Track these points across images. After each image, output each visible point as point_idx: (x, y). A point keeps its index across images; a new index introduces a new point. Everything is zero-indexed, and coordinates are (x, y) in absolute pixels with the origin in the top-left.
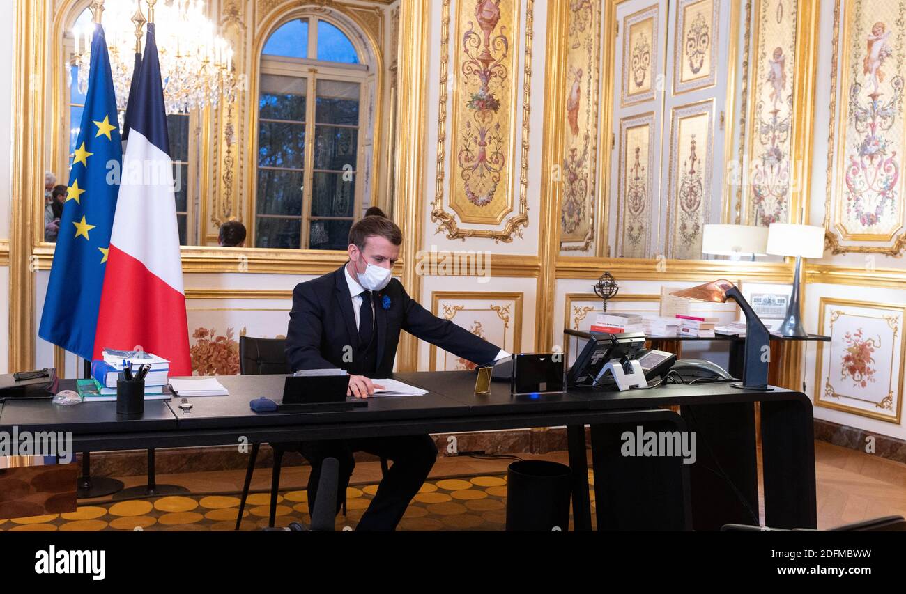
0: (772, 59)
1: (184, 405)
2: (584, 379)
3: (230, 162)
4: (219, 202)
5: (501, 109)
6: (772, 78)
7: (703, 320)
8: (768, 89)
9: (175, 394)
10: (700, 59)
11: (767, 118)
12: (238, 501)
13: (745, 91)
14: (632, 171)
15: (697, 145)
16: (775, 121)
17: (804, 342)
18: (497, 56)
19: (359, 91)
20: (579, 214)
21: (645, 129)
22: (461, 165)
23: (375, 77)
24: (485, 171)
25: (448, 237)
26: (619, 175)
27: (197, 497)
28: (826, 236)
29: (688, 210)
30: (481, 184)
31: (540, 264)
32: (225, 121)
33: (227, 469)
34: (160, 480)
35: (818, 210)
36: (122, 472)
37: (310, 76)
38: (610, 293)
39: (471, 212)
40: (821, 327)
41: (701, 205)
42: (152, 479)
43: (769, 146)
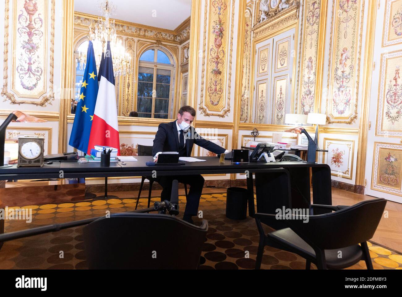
0: (308, 61)
1: (123, 163)
2: (255, 158)
3: (128, 95)
4: (125, 108)
5: (222, 74)
6: (308, 67)
7: (287, 144)
8: (306, 70)
9: (119, 160)
10: (284, 61)
11: (306, 79)
12: (135, 201)
13: (299, 71)
14: (260, 98)
15: (282, 89)
16: (309, 81)
17: (319, 152)
18: (221, 57)
19: (170, 73)
20: (242, 112)
21: (265, 84)
22: (209, 92)
23: (176, 68)
24: (216, 94)
25: (204, 115)
26: (256, 99)
27: (121, 199)
28: (327, 118)
29: (279, 110)
30: (215, 99)
31: (234, 125)
32: (127, 81)
33: (131, 191)
34: (108, 194)
35: (323, 109)
36: (95, 191)
37: (155, 68)
38: (256, 135)
39: (212, 107)
40: (324, 147)
41: (284, 108)
42: (106, 194)
43: (307, 89)
